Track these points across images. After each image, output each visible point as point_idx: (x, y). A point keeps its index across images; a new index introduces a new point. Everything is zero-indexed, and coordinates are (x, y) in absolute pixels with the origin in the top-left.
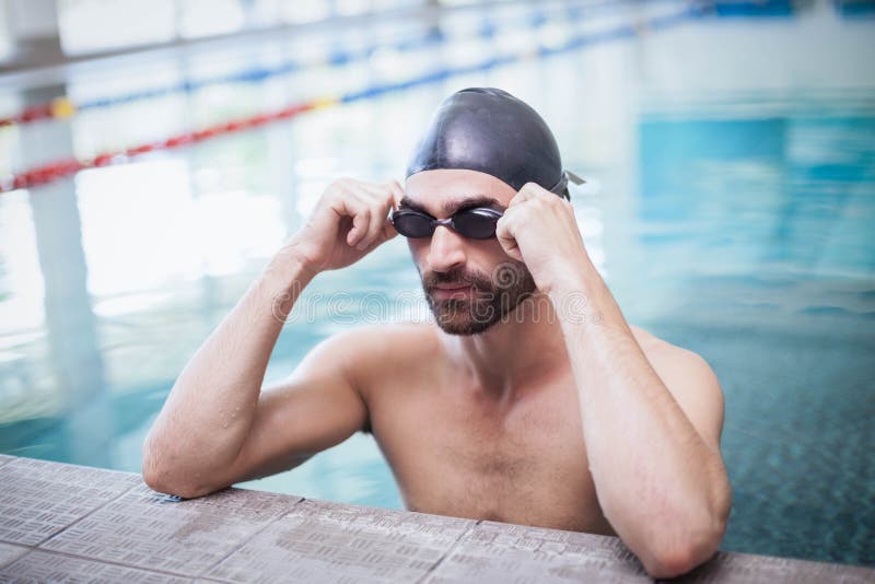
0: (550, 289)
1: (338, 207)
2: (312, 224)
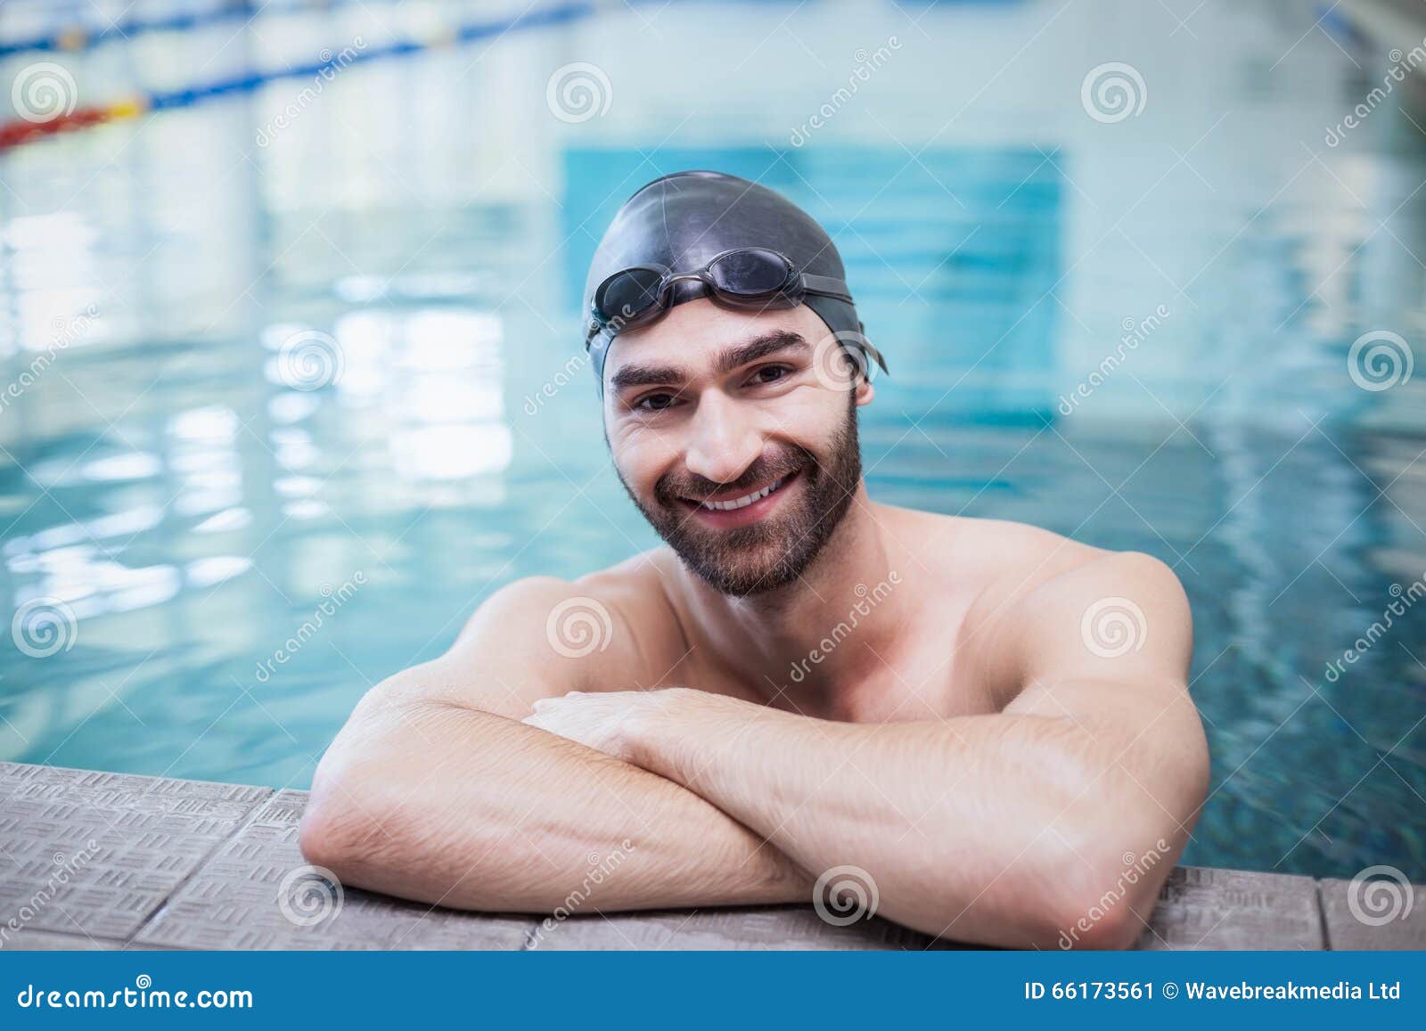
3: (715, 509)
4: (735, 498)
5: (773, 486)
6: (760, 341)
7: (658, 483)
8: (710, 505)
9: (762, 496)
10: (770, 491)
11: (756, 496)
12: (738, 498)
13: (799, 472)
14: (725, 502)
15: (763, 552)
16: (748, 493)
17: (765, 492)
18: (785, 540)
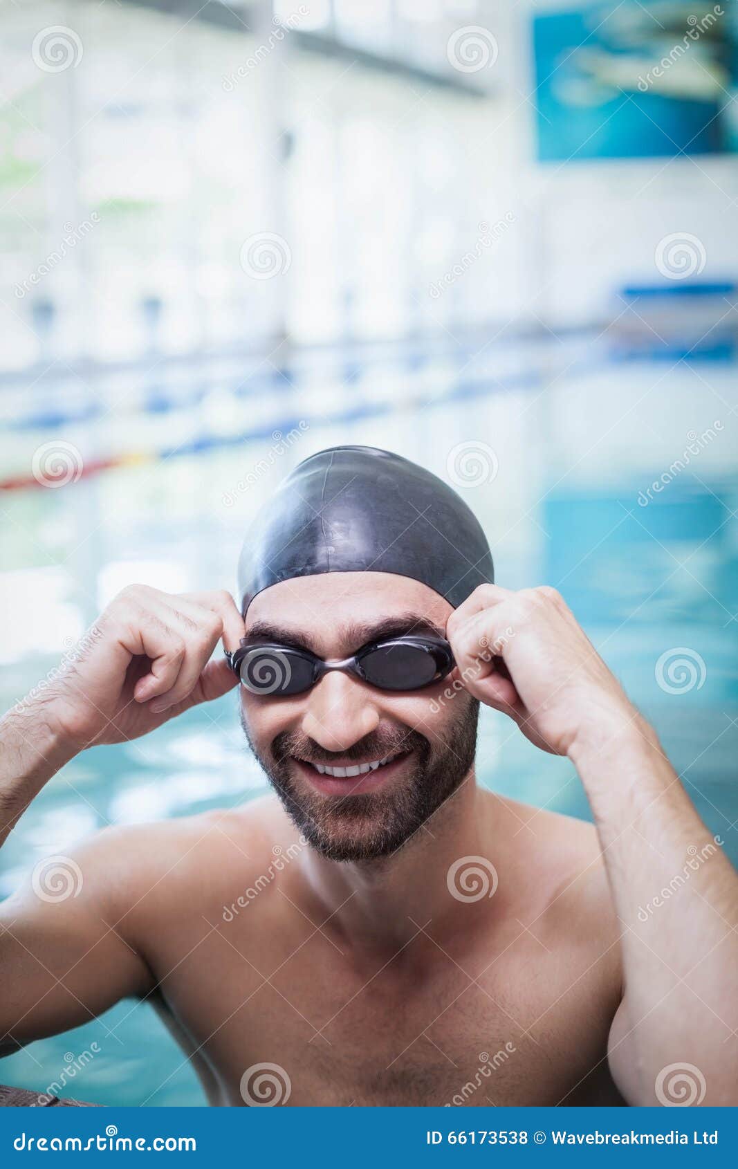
0: (573, 737)
1: (128, 639)
2: (81, 668)
3: (325, 773)
4: (345, 766)
5: (383, 761)
6: (390, 622)
7: (274, 741)
8: (320, 768)
9: (371, 769)
10: (380, 766)
11: (365, 768)
12: (347, 766)
13: (411, 752)
14: (334, 768)
15: (363, 825)
16: (358, 764)
17: (375, 765)
18: (387, 815)
